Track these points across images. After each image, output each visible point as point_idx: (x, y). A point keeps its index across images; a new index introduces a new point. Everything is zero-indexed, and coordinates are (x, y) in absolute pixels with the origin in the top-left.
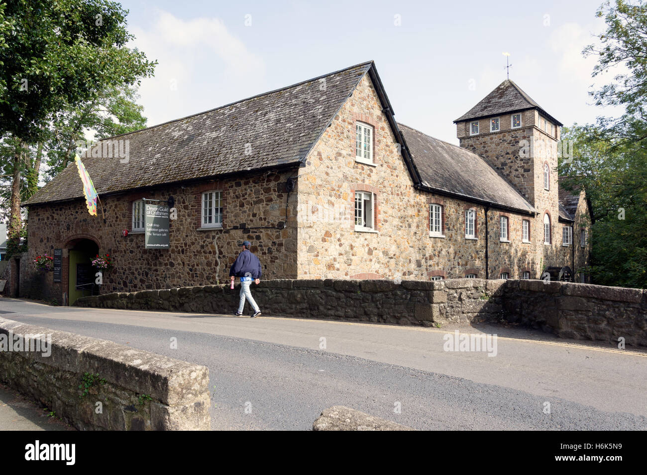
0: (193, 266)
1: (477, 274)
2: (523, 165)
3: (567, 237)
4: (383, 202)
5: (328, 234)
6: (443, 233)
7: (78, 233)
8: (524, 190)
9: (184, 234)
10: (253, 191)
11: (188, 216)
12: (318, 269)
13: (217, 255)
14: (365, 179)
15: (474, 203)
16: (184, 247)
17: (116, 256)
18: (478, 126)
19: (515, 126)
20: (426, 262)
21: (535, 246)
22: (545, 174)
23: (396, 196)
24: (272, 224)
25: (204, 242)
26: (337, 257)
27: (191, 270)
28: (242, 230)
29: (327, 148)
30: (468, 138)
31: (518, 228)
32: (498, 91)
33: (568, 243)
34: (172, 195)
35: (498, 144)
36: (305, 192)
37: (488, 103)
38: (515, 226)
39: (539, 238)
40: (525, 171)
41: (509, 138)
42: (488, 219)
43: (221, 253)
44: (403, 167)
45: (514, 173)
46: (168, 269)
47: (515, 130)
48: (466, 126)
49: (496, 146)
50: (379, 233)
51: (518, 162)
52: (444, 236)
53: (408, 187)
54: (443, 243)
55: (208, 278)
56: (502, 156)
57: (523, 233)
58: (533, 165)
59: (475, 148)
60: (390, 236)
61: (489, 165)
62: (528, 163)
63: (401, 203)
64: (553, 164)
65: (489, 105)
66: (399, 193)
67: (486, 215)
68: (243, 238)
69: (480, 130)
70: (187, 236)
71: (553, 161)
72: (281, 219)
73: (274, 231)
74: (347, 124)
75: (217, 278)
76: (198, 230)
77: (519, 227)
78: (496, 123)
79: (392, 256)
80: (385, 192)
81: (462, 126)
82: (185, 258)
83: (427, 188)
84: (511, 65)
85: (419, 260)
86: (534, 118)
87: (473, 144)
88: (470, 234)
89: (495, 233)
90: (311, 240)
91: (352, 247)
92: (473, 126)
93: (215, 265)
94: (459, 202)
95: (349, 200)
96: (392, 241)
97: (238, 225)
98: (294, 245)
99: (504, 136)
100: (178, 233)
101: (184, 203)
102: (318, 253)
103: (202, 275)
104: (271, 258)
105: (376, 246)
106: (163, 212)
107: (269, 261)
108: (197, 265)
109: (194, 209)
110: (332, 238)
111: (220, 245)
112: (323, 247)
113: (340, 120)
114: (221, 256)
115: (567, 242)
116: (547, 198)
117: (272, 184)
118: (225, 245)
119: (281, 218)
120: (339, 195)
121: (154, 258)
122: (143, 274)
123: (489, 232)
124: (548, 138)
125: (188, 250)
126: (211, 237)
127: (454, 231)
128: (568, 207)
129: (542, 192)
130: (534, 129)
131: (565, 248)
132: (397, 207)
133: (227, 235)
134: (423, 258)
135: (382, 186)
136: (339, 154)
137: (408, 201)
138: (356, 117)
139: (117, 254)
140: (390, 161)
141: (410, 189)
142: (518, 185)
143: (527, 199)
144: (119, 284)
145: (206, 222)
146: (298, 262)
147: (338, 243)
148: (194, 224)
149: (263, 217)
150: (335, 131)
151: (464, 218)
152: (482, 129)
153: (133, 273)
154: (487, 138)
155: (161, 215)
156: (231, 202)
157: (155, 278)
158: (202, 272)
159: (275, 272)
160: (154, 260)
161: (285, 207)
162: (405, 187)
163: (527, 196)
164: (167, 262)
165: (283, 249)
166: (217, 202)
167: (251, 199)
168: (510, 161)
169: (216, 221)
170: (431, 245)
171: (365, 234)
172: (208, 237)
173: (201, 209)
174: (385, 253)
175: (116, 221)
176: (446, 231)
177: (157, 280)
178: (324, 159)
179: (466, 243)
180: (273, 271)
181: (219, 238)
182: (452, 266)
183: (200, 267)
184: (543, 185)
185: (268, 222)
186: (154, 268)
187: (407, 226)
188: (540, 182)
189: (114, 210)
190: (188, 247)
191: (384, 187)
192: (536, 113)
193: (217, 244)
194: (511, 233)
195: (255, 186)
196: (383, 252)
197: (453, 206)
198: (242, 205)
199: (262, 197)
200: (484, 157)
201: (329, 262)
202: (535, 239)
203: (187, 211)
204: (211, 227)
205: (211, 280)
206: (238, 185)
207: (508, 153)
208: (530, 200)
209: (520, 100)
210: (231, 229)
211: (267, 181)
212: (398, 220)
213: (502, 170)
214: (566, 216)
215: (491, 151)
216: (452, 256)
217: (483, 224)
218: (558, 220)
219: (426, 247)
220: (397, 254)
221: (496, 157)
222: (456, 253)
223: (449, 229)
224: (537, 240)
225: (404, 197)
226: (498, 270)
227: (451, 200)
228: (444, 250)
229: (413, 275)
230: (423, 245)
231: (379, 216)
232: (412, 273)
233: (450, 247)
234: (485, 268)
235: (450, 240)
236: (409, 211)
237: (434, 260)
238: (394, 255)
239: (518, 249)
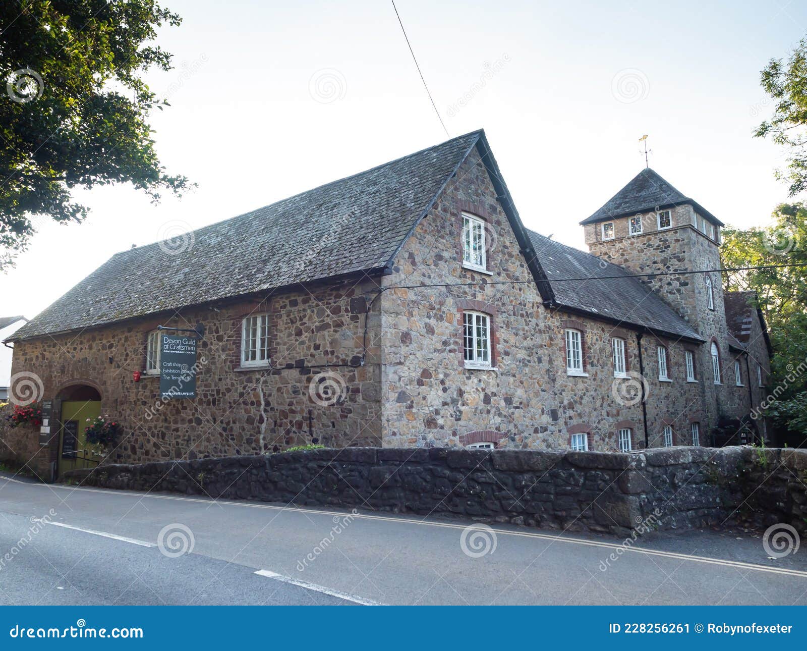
0: (228, 424)
1: (631, 427)
2: (677, 276)
4: (502, 325)
5: (426, 374)
6: (585, 370)
7: (75, 377)
8: (681, 311)
9: (217, 377)
10: (316, 312)
11: (223, 350)
12: (413, 427)
13: (262, 407)
14: (477, 293)
15: (623, 327)
16: (216, 396)
17: (123, 410)
18: (613, 227)
19: (664, 226)
20: (565, 413)
21: (704, 387)
22: (708, 289)
23: (519, 317)
24: (343, 360)
25: (244, 388)
26: (440, 407)
27: (225, 429)
28: (298, 370)
29: (423, 248)
30: (600, 244)
31: (680, 363)
32: (635, 183)
34: (200, 322)
35: (642, 251)
36: (391, 311)
37: (623, 198)
38: (676, 360)
39: (707, 376)
40: (682, 284)
41: (655, 242)
42: (643, 350)
43: (268, 404)
44: (528, 278)
45: (666, 288)
46: (193, 428)
47: (664, 232)
48: (596, 228)
49: (639, 252)
50: (499, 372)
51: (671, 273)
52: (586, 375)
53: (536, 306)
54: (586, 385)
55: (249, 442)
56: (648, 266)
57: (687, 369)
58: (692, 276)
59: (610, 257)
60: (514, 376)
62: (685, 274)
63: (526, 328)
65: (626, 200)
66: (524, 312)
67: (639, 344)
68: (300, 382)
69: (616, 233)
70: (220, 379)
71: (715, 273)
72: (357, 352)
73: (347, 370)
74: (449, 215)
75: (262, 441)
76: (235, 370)
77: (681, 360)
78: (637, 223)
79: (518, 404)
80: (505, 312)
81: (591, 228)
82: (217, 412)
83: (562, 306)
84: (650, 150)
85: (555, 410)
86: (689, 215)
87: (607, 251)
88: (620, 371)
89: (653, 370)
90: (401, 383)
91: (461, 393)
92: (606, 228)
93: (259, 423)
94: (603, 326)
95: (455, 323)
96: (518, 383)
97: (294, 363)
98: (376, 391)
99: (649, 240)
100: (208, 375)
101: (217, 332)
102: (412, 402)
103: (240, 436)
104: (342, 411)
105: (494, 390)
106: (187, 345)
107: (338, 415)
108: (234, 422)
109: (230, 340)
110: (432, 380)
111: (267, 393)
112: (419, 394)
113: (439, 209)
114: (268, 408)
116: (713, 321)
117: (343, 302)
118: (274, 392)
119: (357, 350)
120: (441, 316)
121: (174, 412)
122: (158, 434)
123: (644, 368)
124: (707, 241)
125: (222, 399)
126: (254, 381)
127: (599, 367)
128: (737, 334)
129: (706, 312)
130: (690, 230)
131: (740, 389)
132: (521, 333)
133: (277, 376)
134: (560, 407)
135: (500, 304)
136: (439, 257)
137: (537, 325)
138: (462, 205)
139: (125, 406)
140: (509, 268)
141: (538, 307)
142: (673, 304)
144: (126, 449)
145: (247, 359)
146: (382, 418)
147: (441, 387)
148: (231, 362)
149: (329, 350)
150: (434, 224)
151: (610, 349)
152: (618, 232)
153: (145, 434)
154: (626, 243)
155: (185, 351)
156: (283, 329)
157: (174, 442)
158: (240, 433)
159: (348, 433)
160: (173, 415)
161: (362, 335)
162: (531, 305)
163: (686, 318)
164: (191, 417)
165: (360, 398)
166: (263, 329)
167: (313, 323)
168: (659, 272)
169: (263, 358)
170: (570, 387)
172: (249, 380)
173: (241, 340)
174: (508, 401)
175: (126, 360)
176: (589, 367)
177: (178, 443)
178: (418, 264)
180: (345, 432)
181: (265, 382)
182: (600, 418)
183: (238, 425)
184: (706, 304)
185: (338, 357)
186: (173, 426)
187: (536, 360)
188: (702, 299)
189: (124, 345)
190: (221, 396)
191: (504, 304)
192: (692, 209)
193: (262, 390)
194: (672, 370)
195: (317, 305)
196: (506, 400)
197: (595, 331)
198: (299, 333)
199: (328, 320)
200: (624, 269)
201: (429, 415)
202: (702, 377)
203: (221, 344)
204: (255, 366)
205: (254, 445)
206: (294, 303)
207: (655, 262)
208: (691, 324)
209: (668, 193)
210: (283, 369)
211: (336, 297)
212: (524, 351)
213: (650, 285)
214: (738, 344)
215: (633, 260)
216: (598, 403)
217: (635, 358)
218: (728, 350)
219: (563, 390)
220: (525, 401)
221: (640, 268)
222: (603, 398)
223: (592, 364)
224: (704, 378)
225: (530, 319)
226: (659, 421)
227: (593, 324)
228: (588, 394)
229: (548, 432)
230: (559, 388)
231: (498, 346)
232: (546, 430)
233: (596, 390)
234: (642, 419)
235: (595, 380)
236: (537, 340)
237: (575, 409)
238: (521, 403)
239: (682, 391)
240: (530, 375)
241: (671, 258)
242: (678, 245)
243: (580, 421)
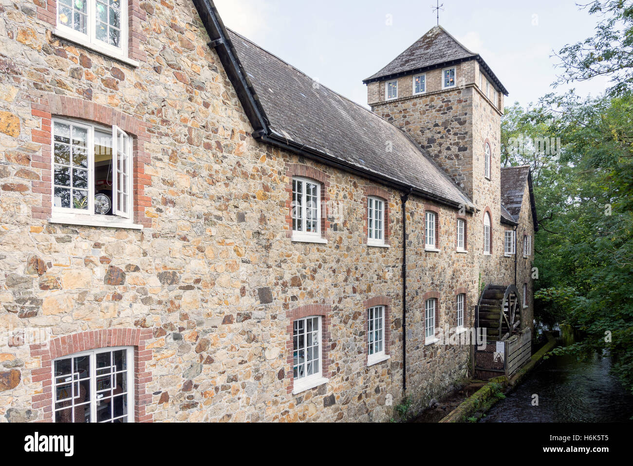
1: (386, 304)
2: (457, 141)
3: (509, 245)
4: (160, 156)
6: (323, 235)
8: (458, 178)
14: (95, 91)
15: (383, 185)
18: (397, 87)
19: (448, 86)
20: (284, 292)
21: (473, 257)
22: (486, 157)
23: (202, 148)
30: (383, 105)
31: (450, 231)
32: (424, 40)
33: (511, 253)
35: (424, 113)
37: (410, 55)
38: (446, 228)
39: (478, 246)
40: (460, 150)
41: (438, 102)
42: (407, 214)
44: (223, 89)
45: (445, 153)
47: (448, 91)
48: (380, 87)
49: (421, 114)
50: (148, 232)
51: (451, 137)
52: (325, 241)
53: (237, 135)
54: (323, 254)
56: (429, 129)
57: (457, 239)
58: (471, 141)
59: (391, 119)
60: (184, 238)
61: (412, 142)
62: (464, 138)
63: (216, 167)
64: (495, 145)
65: (413, 57)
66: (213, 142)
67: (403, 206)
69: (400, 92)
71: (495, 141)
77: (452, 229)
78: (422, 82)
79: (190, 282)
80: (167, 135)
81: (375, 86)
83: (283, 140)
84: (442, 6)
85: (267, 288)
86: (474, 73)
87: (390, 112)
88: (376, 237)
89: (418, 238)
91: (39, 267)
92: (390, 88)
94: (356, 180)
95: (26, 136)
96: (192, 250)
99: (432, 100)
105: (135, 262)
115: (509, 251)
116: (488, 190)
123: (408, 235)
124: (490, 107)
127: (346, 232)
128: (509, 206)
129: (482, 180)
130: (473, 90)
131: (507, 259)
132: (205, 173)
134: (277, 284)
135: (158, 120)
137: (238, 163)
140: (183, 66)
141: (242, 138)
142: (450, 170)
143: (463, 190)
151: (364, 210)
152: (401, 91)
154: (409, 104)
162: (230, 133)
163: (462, 185)
168: (439, 135)
170: (296, 257)
171: (93, 230)
174: (168, 278)
176: (329, 231)
179: (368, 254)
182: (343, 295)
184: (483, 172)
187: (234, 216)
188: (480, 166)
191: (164, 122)
192: (477, 66)
194: (441, 238)
196: (162, 277)
197: (343, 185)
200: (404, 131)
202: (472, 247)
207: (436, 125)
208: (467, 191)
209: (454, 50)
212: (208, 202)
213: (429, 149)
214: (508, 217)
215: (414, 122)
216: (341, 277)
217: (398, 222)
218: (499, 221)
219: (285, 261)
220: (207, 278)
221: (421, 131)
222: (349, 271)
223: (335, 228)
224: (475, 248)
225: (225, 154)
226: (421, 295)
227: (340, 175)
228: (326, 266)
229: (252, 321)
230: (276, 258)
231: (147, 189)
232: (247, 317)
233: (338, 261)
234: (401, 294)
235: (337, 247)
236: (239, 186)
237: (302, 287)
238: (198, 281)
239: (450, 262)
240: (220, 239)
241: (452, 121)
242: (460, 106)
243: (311, 302)
